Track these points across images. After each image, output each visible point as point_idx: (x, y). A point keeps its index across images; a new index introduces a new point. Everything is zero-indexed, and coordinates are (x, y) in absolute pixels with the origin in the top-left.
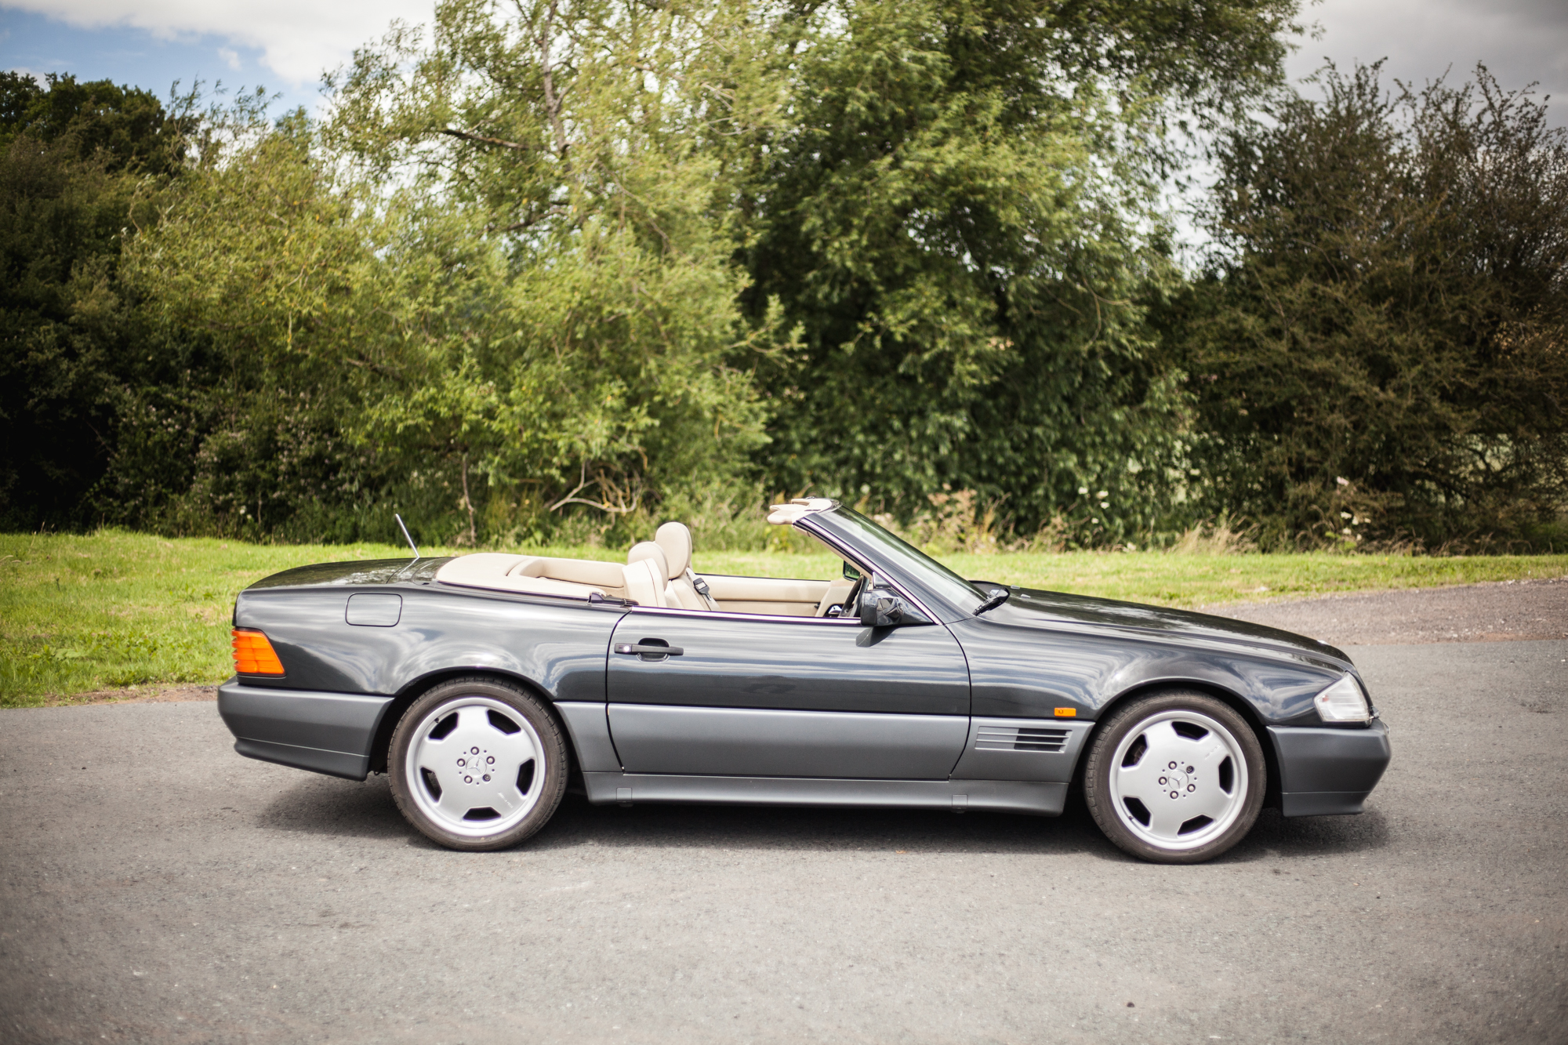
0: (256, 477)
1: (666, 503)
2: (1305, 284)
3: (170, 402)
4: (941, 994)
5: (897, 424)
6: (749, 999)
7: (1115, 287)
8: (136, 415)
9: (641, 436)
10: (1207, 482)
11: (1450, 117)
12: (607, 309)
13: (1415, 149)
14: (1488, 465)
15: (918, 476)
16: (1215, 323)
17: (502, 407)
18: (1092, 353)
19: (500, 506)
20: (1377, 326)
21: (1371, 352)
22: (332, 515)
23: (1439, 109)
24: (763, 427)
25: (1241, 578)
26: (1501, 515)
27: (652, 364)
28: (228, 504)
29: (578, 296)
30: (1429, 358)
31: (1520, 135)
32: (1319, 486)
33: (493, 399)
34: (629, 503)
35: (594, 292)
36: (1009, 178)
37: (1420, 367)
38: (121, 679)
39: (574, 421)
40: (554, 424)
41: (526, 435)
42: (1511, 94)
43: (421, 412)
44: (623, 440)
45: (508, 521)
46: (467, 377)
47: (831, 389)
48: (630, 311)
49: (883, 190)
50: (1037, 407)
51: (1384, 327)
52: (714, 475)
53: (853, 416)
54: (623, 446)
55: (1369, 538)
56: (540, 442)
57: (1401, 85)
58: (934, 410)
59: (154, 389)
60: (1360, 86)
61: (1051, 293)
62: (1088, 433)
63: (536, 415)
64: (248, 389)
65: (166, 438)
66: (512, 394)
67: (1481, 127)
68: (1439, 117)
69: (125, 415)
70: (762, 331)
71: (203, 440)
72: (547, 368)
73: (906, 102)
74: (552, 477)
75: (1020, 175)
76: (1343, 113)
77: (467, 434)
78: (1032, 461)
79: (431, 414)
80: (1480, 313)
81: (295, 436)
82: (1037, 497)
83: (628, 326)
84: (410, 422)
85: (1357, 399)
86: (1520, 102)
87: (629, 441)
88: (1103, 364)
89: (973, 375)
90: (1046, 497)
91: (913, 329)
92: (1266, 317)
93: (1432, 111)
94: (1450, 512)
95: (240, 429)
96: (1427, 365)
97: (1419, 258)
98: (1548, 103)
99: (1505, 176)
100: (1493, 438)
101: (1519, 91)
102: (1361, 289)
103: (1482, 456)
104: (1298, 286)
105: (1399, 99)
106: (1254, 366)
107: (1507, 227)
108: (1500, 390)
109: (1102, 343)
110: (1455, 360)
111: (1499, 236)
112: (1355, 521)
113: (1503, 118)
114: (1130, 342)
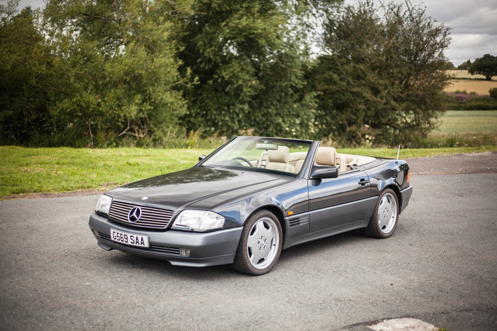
0: (17, 125)
1: (155, 133)
2: (352, 64)
4: (334, 283)
5: (226, 108)
6: (279, 286)
7: (294, 65)
9: (147, 112)
10: (320, 126)
11: (396, 13)
12: (136, 71)
13: (385, 23)
14: (406, 121)
15: (233, 125)
16: (323, 77)
17: (103, 103)
18: (286, 86)
19: (102, 135)
20: (375, 78)
21: (372, 86)
22: (42, 138)
23: (392, 10)
24: (186, 109)
26: (412, 136)
27: (151, 89)
29: (127, 67)
30: (390, 88)
31: (417, 19)
32: (356, 127)
33: (100, 100)
34: (143, 134)
35: (132, 66)
36: (262, 30)
37: (387, 90)
38: (16, 192)
39: (125, 107)
40: (119, 108)
41: (111, 112)
42: (415, 6)
43: (75, 105)
44: (141, 113)
45: (104, 140)
46: (90, 93)
47: (204, 97)
48: (144, 72)
50: (269, 103)
52: (170, 125)
53: (211, 106)
54: (141, 115)
55: (374, 143)
56: (115, 114)
57: (381, 2)
58: (238, 103)
60: (368, 3)
61: (274, 67)
62: (285, 111)
63: (113, 106)
64: (13, 97)
66: (106, 99)
67: (406, 16)
68: (393, 13)
70: (185, 78)
72: (117, 91)
73: (229, 6)
74: (118, 125)
75: (265, 29)
76: (363, 12)
77: (91, 112)
78: (268, 120)
79: (79, 105)
80: (405, 74)
81: (29, 112)
82: (270, 131)
83: (142, 78)
84: (72, 108)
85: (368, 100)
86: (417, 8)
87: (143, 114)
88: (290, 89)
89: (249, 92)
90: (272, 131)
91: (231, 77)
92: (339, 75)
93: (390, 11)
94: (395, 136)
95: (11, 110)
96: (389, 90)
97: (387, 56)
98: (426, 9)
99: (413, 31)
100: (408, 112)
101: (417, 5)
102: (369, 66)
103: (405, 118)
104: (349, 65)
105: (380, 7)
106: (336, 90)
107: (413, 47)
108: (411, 97)
109: (290, 83)
110: (397, 88)
111: (411, 50)
112: (370, 138)
113: (412, 13)
114: (299, 82)
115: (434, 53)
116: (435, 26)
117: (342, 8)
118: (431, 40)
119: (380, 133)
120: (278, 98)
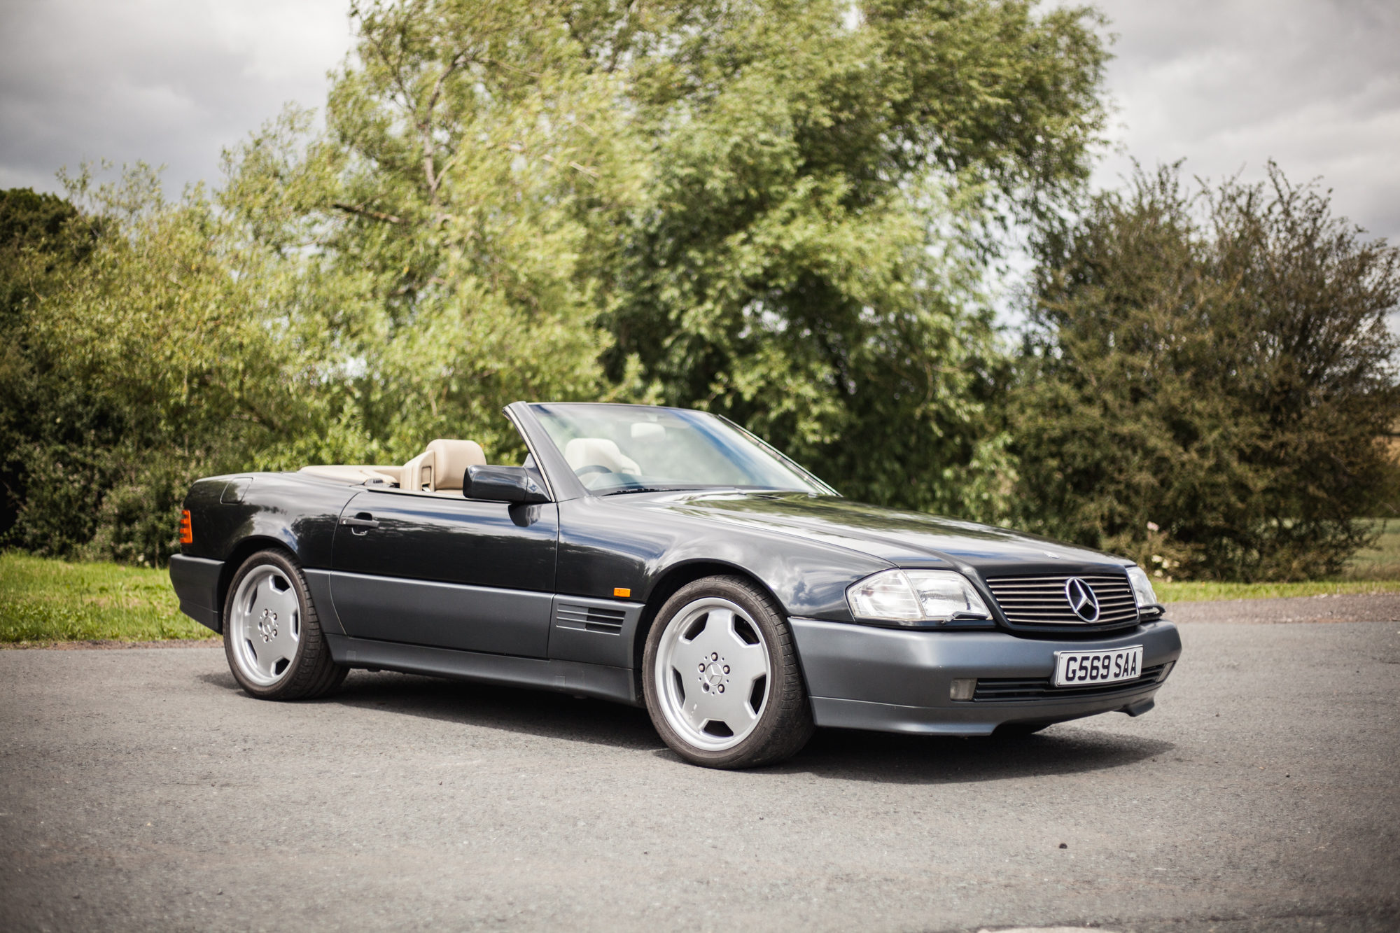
0: (154, 528)
2: (1115, 356)
3: (76, 460)
7: (945, 356)
8: (44, 471)
11: (1245, 209)
12: (480, 364)
13: (1212, 237)
16: (1033, 393)
17: (383, 453)
18: (924, 414)
20: (1181, 393)
21: (1175, 417)
23: (1234, 201)
28: (127, 551)
29: (454, 352)
30: (1229, 422)
31: (1307, 225)
35: (468, 348)
36: (851, 253)
37: (1221, 430)
42: (1298, 187)
46: (348, 426)
48: (501, 367)
49: (735, 263)
50: (873, 465)
51: (1187, 394)
55: (1177, 577)
57: (1200, 181)
59: (61, 448)
60: (1162, 184)
62: (919, 490)
64: (147, 447)
65: (72, 492)
66: (391, 443)
67: (1272, 218)
68: (1235, 210)
69: (34, 471)
70: (623, 388)
71: (105, 494)
73: (757, 186)
75: (860, 251)
76: (1147, 208)
83: (500, 380)
85: (1163, 459)
86: (1305, 195)
88: (934, 426)
89: (814, 432)
91: (761, 391)
92: (1079, 386)
93: (1227, 204)
96: (1226, 429)
97: (1217, 332)
98: (1331, 195)
99: (1294, 261)
101: (1306, 184)
104: (1108, 359)
105: (1199, 195)
106: (1069, 430)
108: (1291, 452)
109: (933, 407)
110: (1251, 425)
111: (1288, 315)
112: (1166, 564)
113: (1291, 208)
114: (958, 406)
115: (1357, 323)
116: (1360, 245)
117: (1083, 198)
118: (1349, 285)
120: (899, 450)
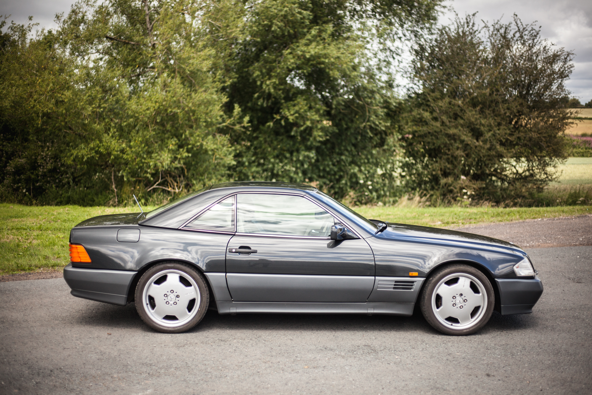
0: (30, 177)
1: (194, 187)
2: (447, 100)
5: (288, 155)
7: (374, 101)
9: (184, 161)
10: (408, 178)
11: (503, 35)
12: (170, 110)
13: (489, 46)
14: (517, 171)
15: (295, 176)
16: (412, 115)
17: (128, 149)
18: (365, 127)
19: (127, 189)
20: (475, 116)
21: (473, 126)
22: (60, 192)
23: (498, 31)
24: (232, 158)
25: (430, 218)
26: (523, 190)
27: (187, 132)
28: (18, 188)
29: (158, 104)
30: (495, 129)
31: (530, 42)
32: (453, 179)
34: (179, 188)
35: (164, 103)
37: (492, 132)
39: (156, 155)
40: (149, 156)
41: (138, 160)
42: (527, 25)
43: (94, 151)
44: (176, 162)
45: (131, 195)
46: (112, 137)
47: (261, 141)
48: (179, 111)
50: (343, 148)
51: (478, 116)
52: (213, 176)
53: (269, 152)
54: (176, 164)
55: (473, 200)
56: (143, 163)
57: (484, 22)
58: (303, 150)
60: (467, 23)
61: (349, 104)
62: (362, 159)
63: (141, 152)
64: (25, 142)
66: (132, 144)
68: (499, 35)
70: (232, 119)
71: (8, 162)
72: (145, 133)
73: (293, 28)
74: (148, 178)
75: (338, 58)
76: (461, 34)
77: (113, 160)
78: (340, 170)
79: (98, 152)
80: (515, 111)
81: (45, 160)
82: (343, 184)
83: (178, 117)
84: (89, 156)
85: (468, 145)
86: (530, 29)
87: (179, 163)
88: (368, 131)
89: (320, 136)
90: (346, 184)
91: (297, 118)
92: (431, 113)
93: (496, 32)
94: (502, 189)
95: (23, 158)
96: (494, 132)
97: (491, 89)
98: (540, 29)
99: (524, 58)
100: (520, 160)
101: (530, 24)
102: (469, 102)
103: (515, 167)
104: (444, 101)
105: (483, 28)
106: (427, 132)
107: (525, 78)
108: (522, 141)
109: (369, 123)
110: (505, 129)
111: (522, 81)
112: (469, 193)
113: (523, 35)
114: (380, 123)
115: (551, 85)
116: (553, 51)
117: (434, 30)
118: (548, 68)
119: (484, 186)
